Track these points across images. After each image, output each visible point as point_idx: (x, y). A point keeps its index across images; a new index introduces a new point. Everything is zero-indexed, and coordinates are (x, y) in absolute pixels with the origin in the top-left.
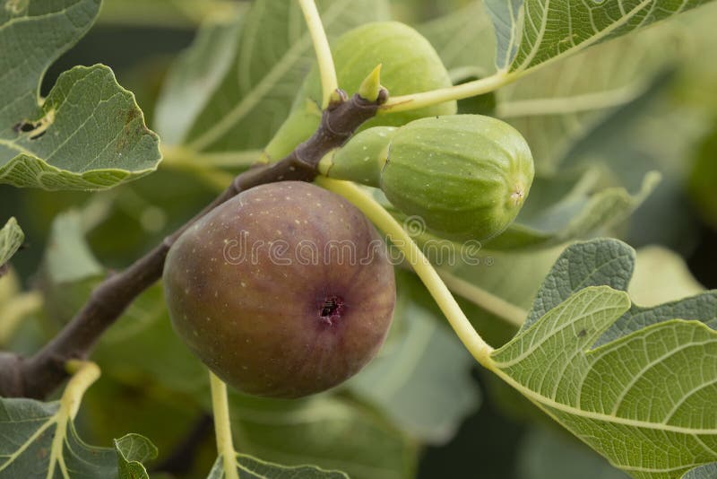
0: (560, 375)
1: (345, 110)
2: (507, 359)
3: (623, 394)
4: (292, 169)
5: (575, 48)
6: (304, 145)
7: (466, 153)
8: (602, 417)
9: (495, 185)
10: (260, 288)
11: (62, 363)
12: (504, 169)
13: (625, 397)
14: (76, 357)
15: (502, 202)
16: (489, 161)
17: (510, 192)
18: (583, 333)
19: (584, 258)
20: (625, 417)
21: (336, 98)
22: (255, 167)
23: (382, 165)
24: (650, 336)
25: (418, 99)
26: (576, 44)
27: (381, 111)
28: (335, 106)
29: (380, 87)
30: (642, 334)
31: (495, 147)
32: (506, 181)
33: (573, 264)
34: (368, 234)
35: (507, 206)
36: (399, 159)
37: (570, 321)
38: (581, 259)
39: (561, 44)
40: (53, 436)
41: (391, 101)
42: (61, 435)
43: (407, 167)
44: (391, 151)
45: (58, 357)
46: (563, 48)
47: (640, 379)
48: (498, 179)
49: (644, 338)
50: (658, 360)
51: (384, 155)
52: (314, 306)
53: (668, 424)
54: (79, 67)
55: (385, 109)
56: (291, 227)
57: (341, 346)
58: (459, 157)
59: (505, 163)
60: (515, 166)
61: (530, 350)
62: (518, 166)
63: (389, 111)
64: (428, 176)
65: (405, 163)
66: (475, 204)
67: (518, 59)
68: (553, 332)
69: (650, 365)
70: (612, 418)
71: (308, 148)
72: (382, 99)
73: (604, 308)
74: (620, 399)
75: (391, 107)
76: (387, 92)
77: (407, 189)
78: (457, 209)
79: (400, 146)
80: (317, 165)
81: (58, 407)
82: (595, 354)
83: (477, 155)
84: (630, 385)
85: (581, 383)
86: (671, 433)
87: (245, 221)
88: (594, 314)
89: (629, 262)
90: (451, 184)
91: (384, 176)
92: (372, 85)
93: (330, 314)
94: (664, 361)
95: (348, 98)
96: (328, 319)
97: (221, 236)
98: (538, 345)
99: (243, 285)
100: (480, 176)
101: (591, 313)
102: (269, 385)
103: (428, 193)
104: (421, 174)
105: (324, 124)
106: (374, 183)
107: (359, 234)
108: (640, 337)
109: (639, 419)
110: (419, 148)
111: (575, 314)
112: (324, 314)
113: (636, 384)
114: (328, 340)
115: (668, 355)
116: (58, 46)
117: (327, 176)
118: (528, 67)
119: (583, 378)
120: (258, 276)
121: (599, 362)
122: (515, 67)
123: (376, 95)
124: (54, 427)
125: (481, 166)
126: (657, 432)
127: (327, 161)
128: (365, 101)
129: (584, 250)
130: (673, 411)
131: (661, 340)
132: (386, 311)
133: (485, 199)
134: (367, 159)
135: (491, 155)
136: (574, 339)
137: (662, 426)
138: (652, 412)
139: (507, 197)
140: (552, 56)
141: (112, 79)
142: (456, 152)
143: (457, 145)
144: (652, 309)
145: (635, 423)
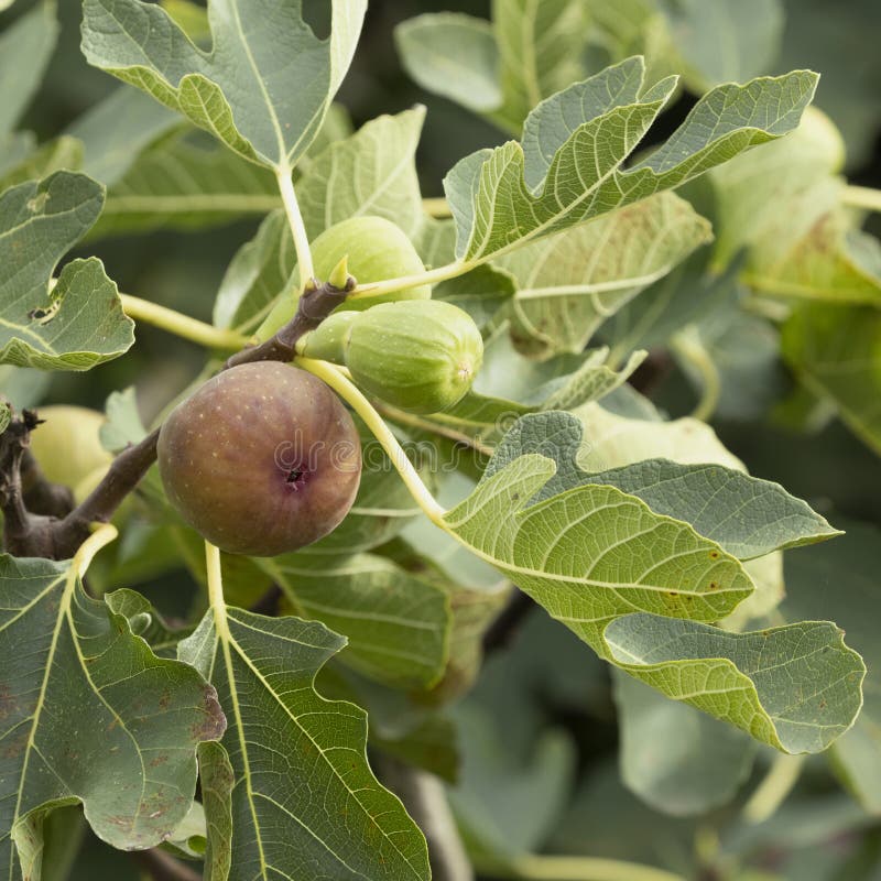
0: (497, 534)
1: (317, 297)
2: (456, 520)
3: (548, 552)
4: (274, 349)
5: (523, 239)
6: (284, 328)
7: (414, 334)
8: (532, 572)
9: (441, 363)
10: (229, 458)
11: (85, 525)
12: (449, 349)
13: (550, 554)
14: (98, 519)
15: (449, 378)
16: (434, 342)
17: (457, 369)
18: (516, 497)
19: (535, 428)
20: (551, 572)
21: (311, 286)
22: (246, 348)
23: (345, 345)
24: (569, 499)
25: (382, 286)
26: (524, 235)
27: (350, 297)
28: (309, 293)
29: (347, 275)
30: (562, 497)
31: (441, 329)
32: (453, 360)
33: (525, 435)
34: (332, 407)
35: (454, 382)
36: (358, 340)
37: (507, 486)
38: (532, 429)
39: (509, 236)
40: (63, 591)
41: (359, 288)
42: (70, 590)
43: (364, 348)
44: (352, 333)
45: (84, 520)
46: (512, 239)
47: (562, 538)
48: (443, 358)
49: (564, 501)
50: (578, 521)
51: (347, 337)
52: (280, 474)
53: (589, 578)
54: (78, 259)
55: (353, 295)
56: (258, 403)
57: (307, 509)
58: (407, 338)
59: (450, 343)
60: (461, 345)
61: (473, 513)
62: (464, 345)
63: (356, 297)
64: (381, 355)
65: (363, 344)
66: (423, 380)
67: (472, 249)
68: (492, 496)
69: (570, 525)
70: (540, 573)
71: (287, 331)
72: (349, 286)
73: (534, 474)
74: (546, 556)
75: (358, 293)
76: (354, 279)
77: (364, 368)
78: (407, 385)
79: (359, 329)
80: (294, 346)
81: (71, 564)
82: (523, 516)
83: (422, 336)
84: (554, 543)
85: (513, 542)
86: (592, 586)
87: (219, 397)
88: (526, 480)
89: (579, 433)
90: (400, 362)
91: (347, 356)
92: (340, 273)
93: (296, 479)
94: (582, 522)
95: (321, 286)
96: (294, 485)
97: (198, 410)
98: (480, 507)
99: (215, 455)
100: (426, 355)
101: (523, 479)
102: (244, 545)
103: (382, 370)
104: (376, 354)
105: (300, 309)
106: (340, 362)
107: (322, 408)
108: (561, 501)
109: (564, 574)
110: (374, 331)
111: (511, 479)
112: (290, 480)
113: (559, 543)
114: (294, 503)
115: (585, 516)
116: (69, 241)
117: (303, 356)
118: (481, 257)
119: (514, 537)
120: (228, 446)
121: (526, 522)
122: (470, 256)
123: (345, 282)
124: (64, 583)
125: (427, 346)
126: (580, 585)
127: (303, 342)
128: (334, 288)
129: (535, 421)
130: (592, 566)
131: (579, 502)
132: (349, 478)
133: (432, 376)
134: (332, 340)
135: (438, 337)
136: (508, 502)
137: (583, 580)
138: (574, 567)
139: (453, 374)
140: (502, 246)
141: (101, 270)
142: (406, 334)
143: (406, 327)
144: (599, 474)
145: (560, 578)
